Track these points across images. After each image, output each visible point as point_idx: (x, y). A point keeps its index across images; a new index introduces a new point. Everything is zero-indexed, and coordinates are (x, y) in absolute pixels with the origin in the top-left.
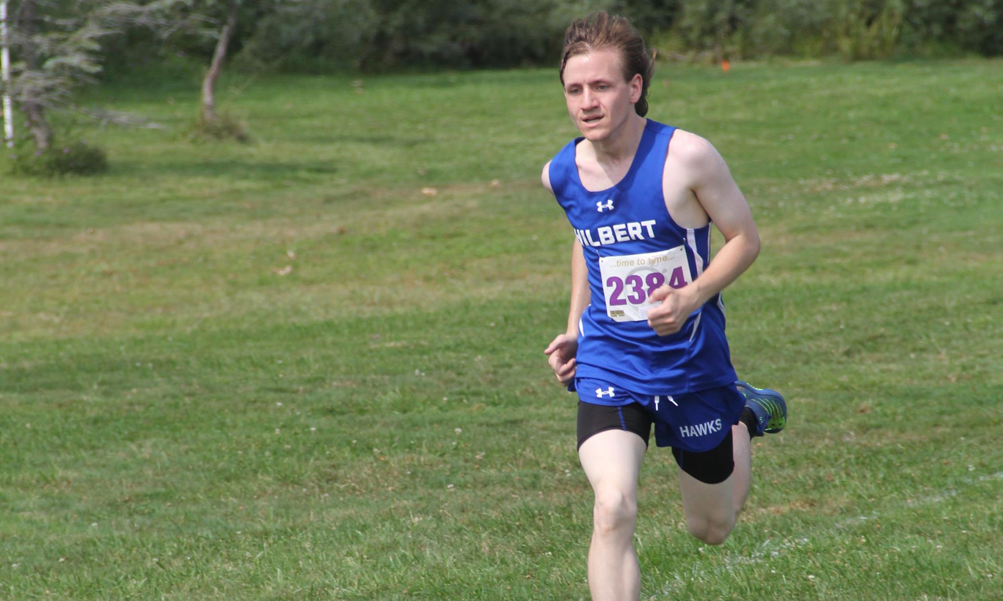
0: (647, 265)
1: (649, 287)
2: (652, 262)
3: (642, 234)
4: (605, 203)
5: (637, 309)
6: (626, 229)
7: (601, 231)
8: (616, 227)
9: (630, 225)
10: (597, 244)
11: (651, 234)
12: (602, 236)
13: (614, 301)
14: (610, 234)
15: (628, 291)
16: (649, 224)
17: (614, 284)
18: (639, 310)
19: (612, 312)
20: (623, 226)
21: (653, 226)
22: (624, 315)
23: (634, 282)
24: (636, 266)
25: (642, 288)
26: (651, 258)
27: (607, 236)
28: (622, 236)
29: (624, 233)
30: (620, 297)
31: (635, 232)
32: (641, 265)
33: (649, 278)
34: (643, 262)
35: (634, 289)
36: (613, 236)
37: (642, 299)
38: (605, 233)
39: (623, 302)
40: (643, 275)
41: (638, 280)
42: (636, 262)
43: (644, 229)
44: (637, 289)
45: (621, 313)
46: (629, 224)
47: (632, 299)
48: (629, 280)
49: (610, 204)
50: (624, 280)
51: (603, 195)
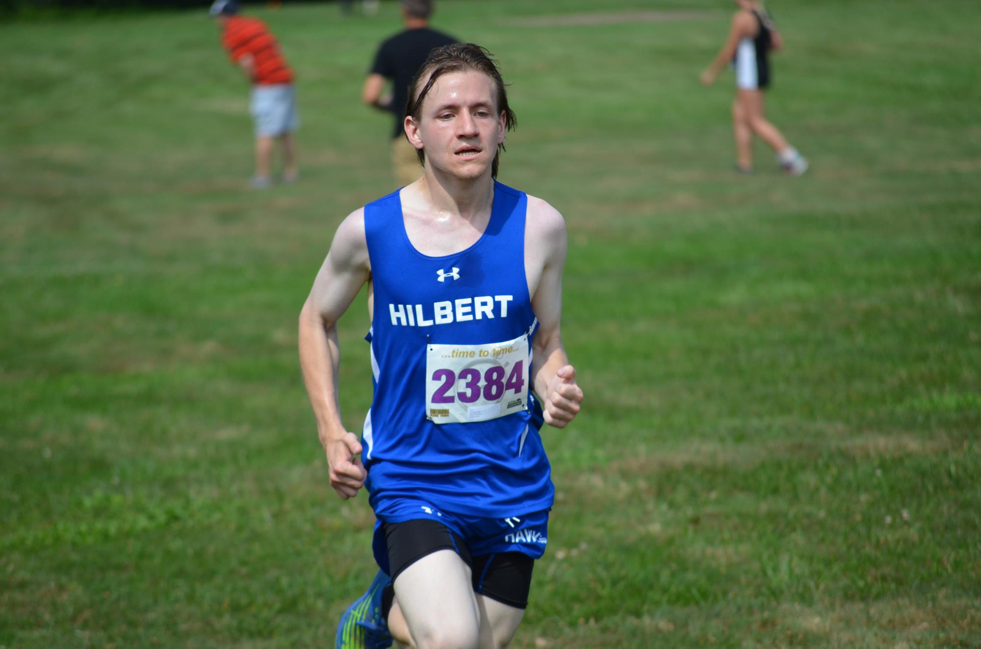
0: (490, 357)
1: (486, 383)
2: (497, 354)
3: (493, 311)
4: (448, 270)
5: (466, 408)
6: (472, 305)
7: (437, 306)
8: (458, 302)
9: (478, 300)
10: (429, 323)
11: (504, 313)
12: (438, 313)
13: (439, 397)
14: (448, 312)
15: (461, 386)
16: (505, 300)
17: (444, 378)
18: (469, 411)
19: (433, 412)
20: (468, 301)
21: (509, 302)
22: (448, 416)
23: (469, 377)
24: (477, 358)
25: (478, 384)
26: (497, 349)
27: (444, 312)
28: (464, 314)
29: (469, 309)
30: (449, 394)
31: (484, 308)
32: (483, 358)
33: (489, 373)
34: (486, 353)
35: (468, 385)
36: (452, 313)
37: (474, 398)
38: (443, 308)
39: (451, 400)
40: (483, 369)
41: (476, 375)
42: (477, 353)
43: (497, 306)
44: (472, 385)
45: (445, 413)
46: (476, 299)
47: (462, 397)
48: (463, 375)
49: (455, 273)
50: (457, 373)
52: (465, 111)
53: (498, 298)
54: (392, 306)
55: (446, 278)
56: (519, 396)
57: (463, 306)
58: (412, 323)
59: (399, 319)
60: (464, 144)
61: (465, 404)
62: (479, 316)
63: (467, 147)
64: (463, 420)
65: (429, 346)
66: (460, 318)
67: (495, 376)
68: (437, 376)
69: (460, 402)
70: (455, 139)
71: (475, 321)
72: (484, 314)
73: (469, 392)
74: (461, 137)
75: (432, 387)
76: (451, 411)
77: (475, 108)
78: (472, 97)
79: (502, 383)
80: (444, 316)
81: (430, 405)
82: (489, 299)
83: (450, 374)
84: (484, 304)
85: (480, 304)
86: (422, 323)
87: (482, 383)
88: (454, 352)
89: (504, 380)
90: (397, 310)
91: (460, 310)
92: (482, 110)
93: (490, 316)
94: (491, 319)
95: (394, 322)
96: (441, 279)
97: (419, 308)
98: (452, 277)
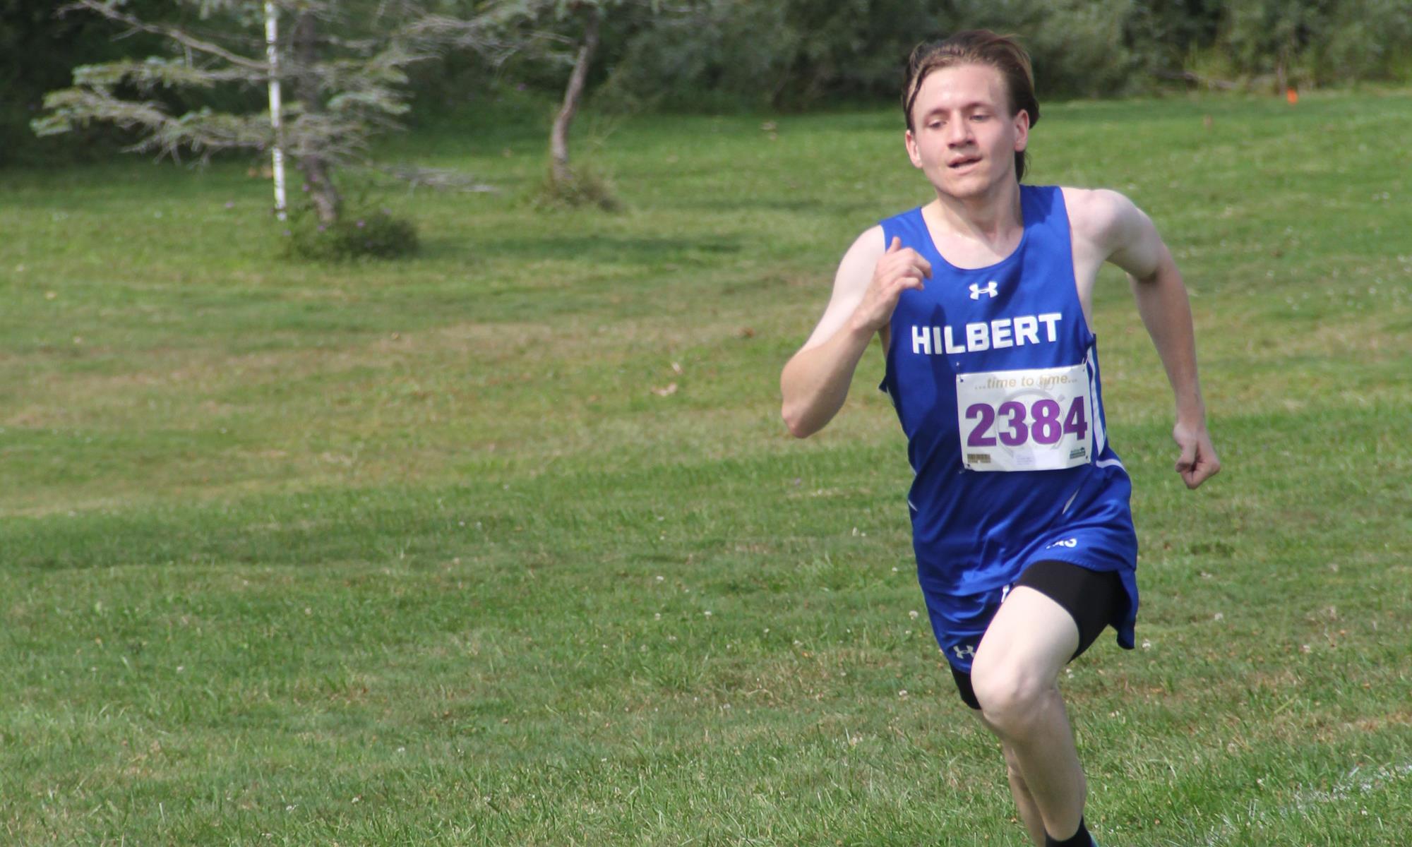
1: (1034, 421)
4: (983, 285)
6: (1012, 327)
9: (1019, 321)
16: (1051, 319)
19: (971, 457)
20: (1007, 322)
21: (1057, 323)
23: (1012, 413)
24: (1019, 387)
28: (1003, 339)
29: (1007, 333)
35: (1012, 423)
40: (1028, 402)
43: (1042, 328)
45: (985, 458)
47: (1005, 438)
48: (1004, 409)
50: (996, 407)
51: (981, 276)
52: (956, 116)
53: (1042, 318)
54: (915, 329)
55: (980, 295)
56: (1082, 443)
57: (1001, 328)
58: (938, 350)
59: (921, 346)
60: (957, 155)
61: (1010, 447)
62: (1020, 342)
63: (961, 159)
64: (1009, 467)
65: (959, 377)
66: (998, 344)
67: (1045, 412)
68: (971, 413)
69: (1003, 445)
70: (947, 148)
71: (1015, 347)
72: (1026, 338)
73: (1013, 433)
74: (952, 146)
75: (966, 426)
76: (992, 457)
77: (969, 110)
78: (962, 97)
79: (1059, 425)
80: (979, 342)
81: (966, 450)
82: (1031, 320)
83: (987, 410)
84: (1026, 326)
85: (1021, 326)
86: (951, 349)
87: (1029, 420)
88: (989, 381)
89: (1061, 419)
90: (920, 333)
91: (997, 335)
92: (978, 112)
93: (1035, 340)
94: (1036, 345)
95: (916, 350)
96: (974, 296)
97: (948, 330)
98: (988, 294)
